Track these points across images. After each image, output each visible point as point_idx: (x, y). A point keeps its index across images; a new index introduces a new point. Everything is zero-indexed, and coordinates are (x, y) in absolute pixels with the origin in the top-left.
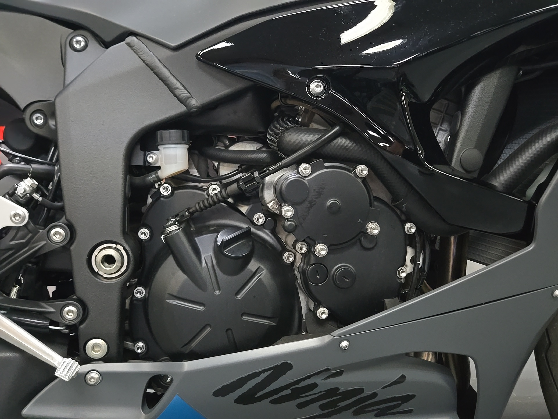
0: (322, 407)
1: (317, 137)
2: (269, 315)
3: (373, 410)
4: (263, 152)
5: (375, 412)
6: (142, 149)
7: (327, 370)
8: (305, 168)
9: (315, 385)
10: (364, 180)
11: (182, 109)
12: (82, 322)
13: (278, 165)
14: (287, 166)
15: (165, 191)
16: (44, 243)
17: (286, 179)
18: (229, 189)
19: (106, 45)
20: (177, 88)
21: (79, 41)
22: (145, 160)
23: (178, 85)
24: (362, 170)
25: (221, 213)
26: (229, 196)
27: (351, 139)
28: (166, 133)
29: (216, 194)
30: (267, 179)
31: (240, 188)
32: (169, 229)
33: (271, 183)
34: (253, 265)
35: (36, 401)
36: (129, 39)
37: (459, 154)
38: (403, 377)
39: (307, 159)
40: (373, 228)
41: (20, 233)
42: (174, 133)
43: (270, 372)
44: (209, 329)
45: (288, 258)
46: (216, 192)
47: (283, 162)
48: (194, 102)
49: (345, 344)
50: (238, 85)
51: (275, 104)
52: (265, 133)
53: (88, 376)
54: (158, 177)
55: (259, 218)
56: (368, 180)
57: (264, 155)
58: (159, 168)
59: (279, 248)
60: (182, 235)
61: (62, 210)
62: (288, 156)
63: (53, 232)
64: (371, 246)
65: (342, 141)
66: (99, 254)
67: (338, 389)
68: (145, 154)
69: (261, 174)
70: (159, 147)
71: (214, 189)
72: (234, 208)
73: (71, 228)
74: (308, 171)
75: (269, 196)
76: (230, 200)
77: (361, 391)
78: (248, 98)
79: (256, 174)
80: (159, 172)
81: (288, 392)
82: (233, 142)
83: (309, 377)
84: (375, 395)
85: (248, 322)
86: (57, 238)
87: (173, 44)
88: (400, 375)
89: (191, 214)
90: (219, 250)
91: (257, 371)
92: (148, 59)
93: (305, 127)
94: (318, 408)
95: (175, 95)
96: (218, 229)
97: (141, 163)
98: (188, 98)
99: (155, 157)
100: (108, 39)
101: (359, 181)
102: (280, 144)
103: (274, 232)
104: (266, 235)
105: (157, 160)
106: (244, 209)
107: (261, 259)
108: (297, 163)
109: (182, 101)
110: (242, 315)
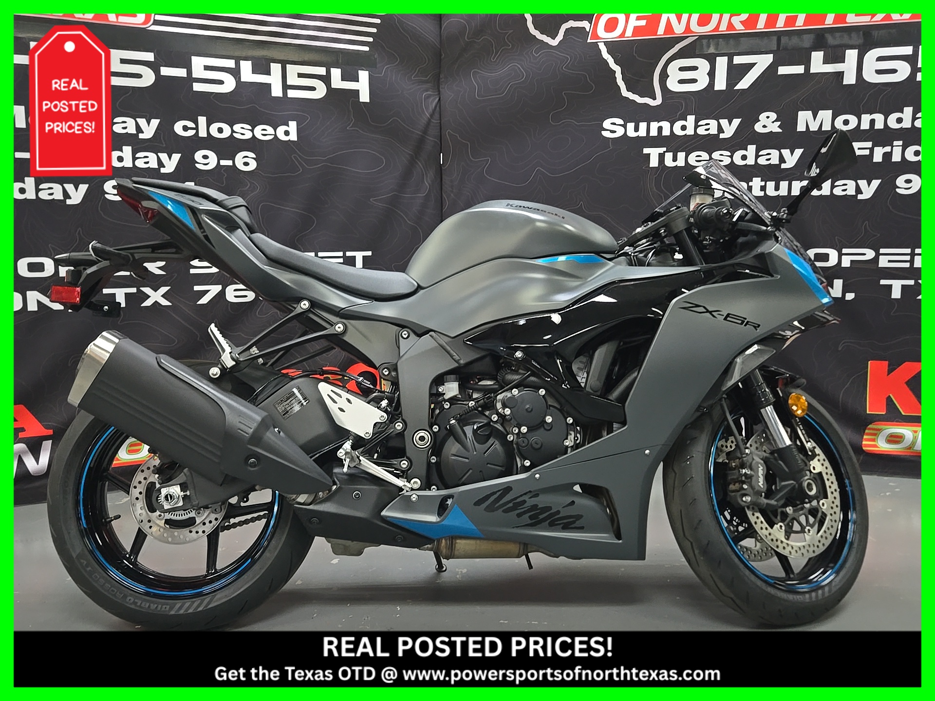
0: (530, 517)
1: (520, 376)
2: (501, 465)
3: (560, 524)
4: (496, 385)
5: (562, 525)
6: (435, 385)
7: (530, 492)
8: (515, 392)
9: (524, 502)
10: (543, 396)
11: (456, 365)
12: (409, 469)
13: (503, 390)
14: (507, 390)
15: (447, 406)
16: (393, 430)
17: (507, 396)
18: (479, 403)
19: (419, 336)
20: (454, 356)
21: (405, 334)
22: (437, 390)
23: (455, 354)
24: (542, 392)
25: (476, 416)
26: (479, 407)
27: (536, 377)
28: (448, 377)
29: (473, 406)
30: (498, 397)
31: (485, 402)
32: (451, 422)
33: (500, 400)
34: (491, 441)
35: (388, 509)
36: (431, 333)
37: (590, 382)
38: (573, 503)
39: (516, 387)
40: (549, 419)
41: (382, 426)
42: (453, 377)
43: (501, 491)
44: (471, 471)
45: (510, 438)
46: (473, 405)
47: (505, 389)
48: (462, 362)
49: (537, 476)
50: (483, 353)
51: (501, 361)
52: (497, 375)
53: (412, 497)
54: (444, 398)
55: (495, 418)
56: (546, 397)
57: (497, 386)
58: (444, 394)
59: (506, 433)
60: (457, 425)
61: (401, 413)
62: (507, 386)
63: (397, 425)
64: (549, 428)
65: (532, 378)
66: (417, 436)
67: (537, 505)
68: (437, 387)
69: (495, 395)
70: (445, 384)
71: (472, 404)
72: (482, 413)
73: (405, 422)
74: (517, 392)
75: (499, 405)
76: (480, 409)
77: (550, 508)
78: (488, 359)
79: (492, 395)
80: (444, 396)
81: (511, 505)
82: (480, 380)
83: (521, 496)
84: (558, 512)
85: (490, 468)
86: (399, 428)
87: (453, 336)
88: (571, 501)
89: (461, 416)
90: (475, 432)
91: (495, 491)
92: (440, 343)
93: (516, 372)
94: (528, 519)
95: (453, 359)
96: (474, 423)
97: (435, 392)
98: (459, 360)
99: (442, 389)
100: (419, 332)
101: (541, 397)
102: (503, 379)
103: (502, 425)
104: (499, 426)
105: (443, 390)
106: (487, 413)
107: (495, 437)
108: (511, 389)
109: (457, 362)
110: (487, 464)
